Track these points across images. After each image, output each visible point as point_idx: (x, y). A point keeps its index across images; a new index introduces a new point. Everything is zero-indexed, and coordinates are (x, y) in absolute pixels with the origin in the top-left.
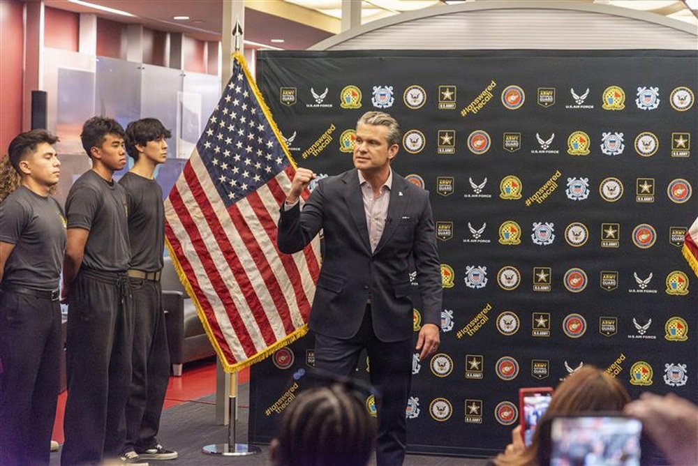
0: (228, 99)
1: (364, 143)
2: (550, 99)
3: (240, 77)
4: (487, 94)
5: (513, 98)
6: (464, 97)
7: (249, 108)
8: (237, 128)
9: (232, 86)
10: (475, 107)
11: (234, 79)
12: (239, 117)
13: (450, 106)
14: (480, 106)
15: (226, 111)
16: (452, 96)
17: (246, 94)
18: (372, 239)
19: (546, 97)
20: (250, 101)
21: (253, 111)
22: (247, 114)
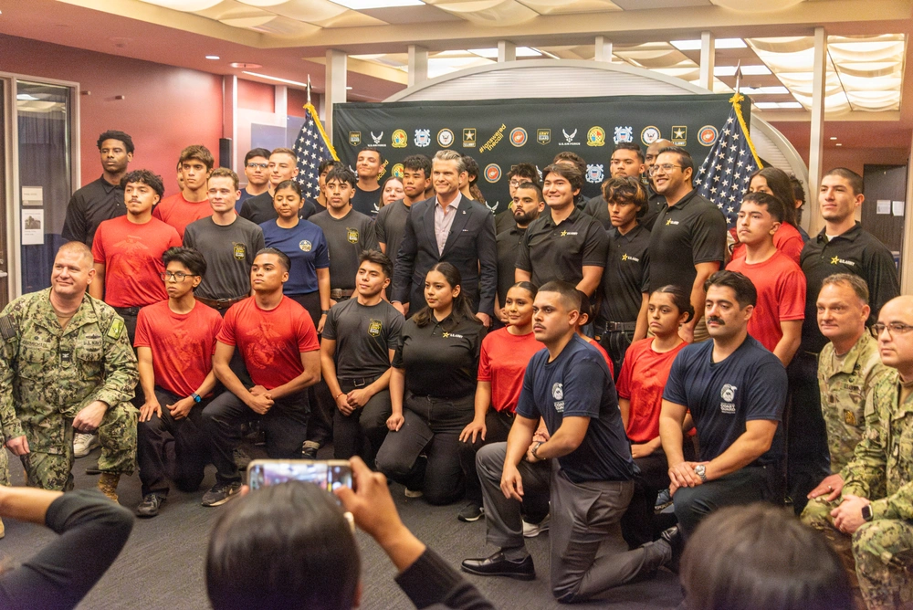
0: (302, 140)
1: (442, 174)
2: (547, 138)
3: (311, 123)
4: (498, 136)
5: (519, 137)
6: (482, 137)
7: (318, 147)
8: (309, 162)
9: (305, 130)
10: (490, 145)
11: (306, 125)
12: (310, 154)
13: (472, 145)
14: (494, 144)
15: (300, 149)
16: (473, 137)
17: (316, 136)
18: (439, 246)
19: (544, 137)
20: (320, 142)
21: (321, 149)
22: (317, 152)
